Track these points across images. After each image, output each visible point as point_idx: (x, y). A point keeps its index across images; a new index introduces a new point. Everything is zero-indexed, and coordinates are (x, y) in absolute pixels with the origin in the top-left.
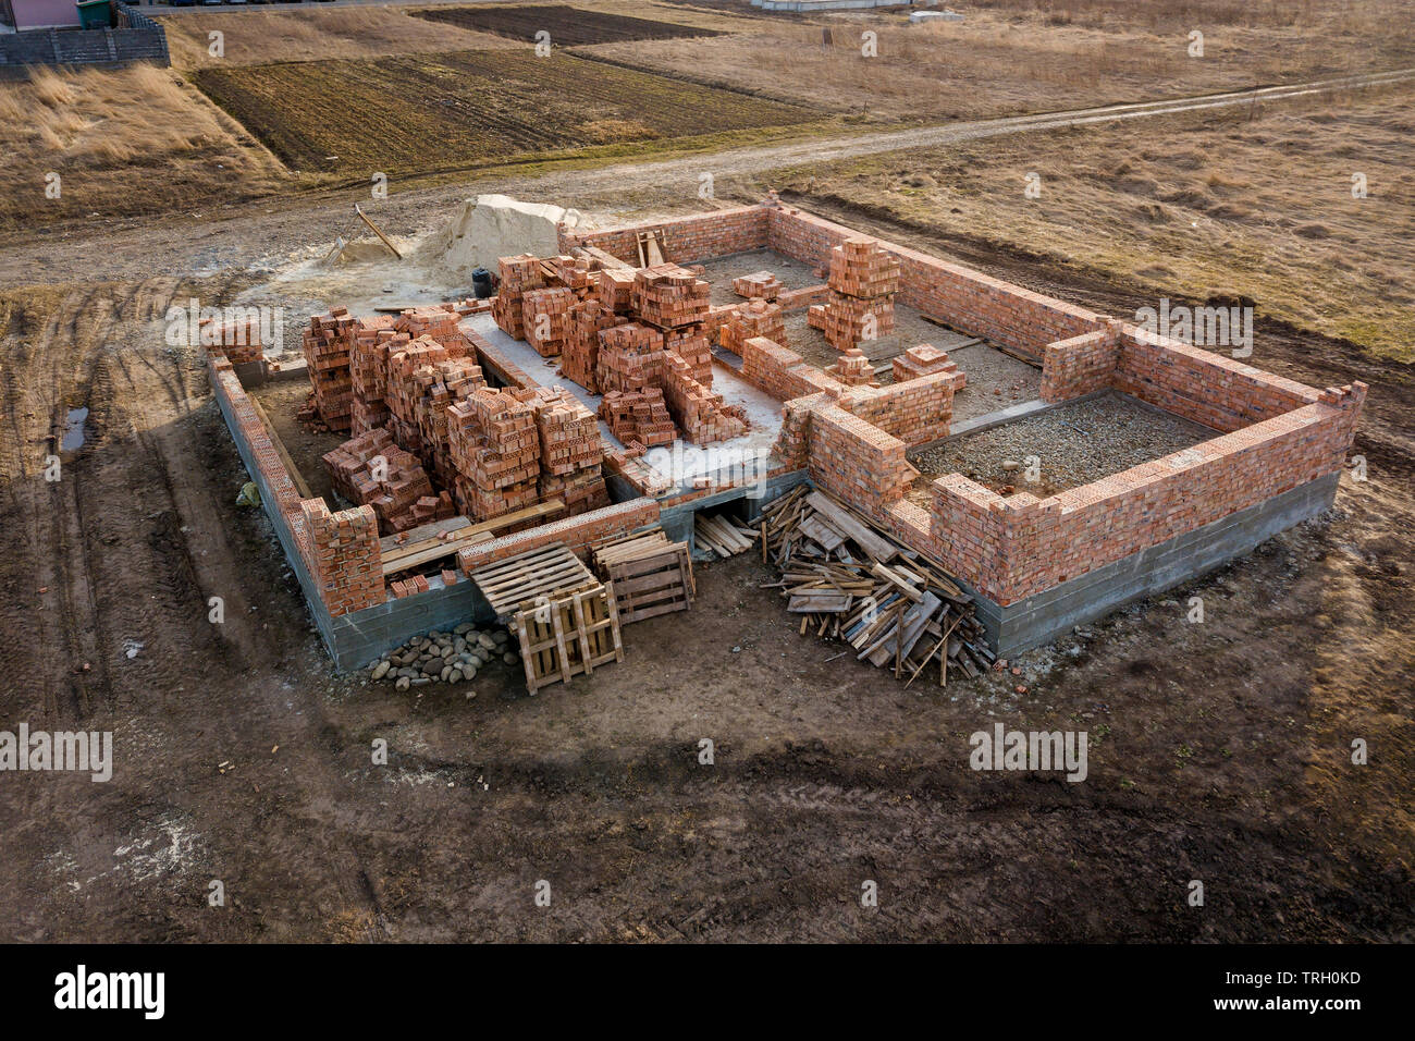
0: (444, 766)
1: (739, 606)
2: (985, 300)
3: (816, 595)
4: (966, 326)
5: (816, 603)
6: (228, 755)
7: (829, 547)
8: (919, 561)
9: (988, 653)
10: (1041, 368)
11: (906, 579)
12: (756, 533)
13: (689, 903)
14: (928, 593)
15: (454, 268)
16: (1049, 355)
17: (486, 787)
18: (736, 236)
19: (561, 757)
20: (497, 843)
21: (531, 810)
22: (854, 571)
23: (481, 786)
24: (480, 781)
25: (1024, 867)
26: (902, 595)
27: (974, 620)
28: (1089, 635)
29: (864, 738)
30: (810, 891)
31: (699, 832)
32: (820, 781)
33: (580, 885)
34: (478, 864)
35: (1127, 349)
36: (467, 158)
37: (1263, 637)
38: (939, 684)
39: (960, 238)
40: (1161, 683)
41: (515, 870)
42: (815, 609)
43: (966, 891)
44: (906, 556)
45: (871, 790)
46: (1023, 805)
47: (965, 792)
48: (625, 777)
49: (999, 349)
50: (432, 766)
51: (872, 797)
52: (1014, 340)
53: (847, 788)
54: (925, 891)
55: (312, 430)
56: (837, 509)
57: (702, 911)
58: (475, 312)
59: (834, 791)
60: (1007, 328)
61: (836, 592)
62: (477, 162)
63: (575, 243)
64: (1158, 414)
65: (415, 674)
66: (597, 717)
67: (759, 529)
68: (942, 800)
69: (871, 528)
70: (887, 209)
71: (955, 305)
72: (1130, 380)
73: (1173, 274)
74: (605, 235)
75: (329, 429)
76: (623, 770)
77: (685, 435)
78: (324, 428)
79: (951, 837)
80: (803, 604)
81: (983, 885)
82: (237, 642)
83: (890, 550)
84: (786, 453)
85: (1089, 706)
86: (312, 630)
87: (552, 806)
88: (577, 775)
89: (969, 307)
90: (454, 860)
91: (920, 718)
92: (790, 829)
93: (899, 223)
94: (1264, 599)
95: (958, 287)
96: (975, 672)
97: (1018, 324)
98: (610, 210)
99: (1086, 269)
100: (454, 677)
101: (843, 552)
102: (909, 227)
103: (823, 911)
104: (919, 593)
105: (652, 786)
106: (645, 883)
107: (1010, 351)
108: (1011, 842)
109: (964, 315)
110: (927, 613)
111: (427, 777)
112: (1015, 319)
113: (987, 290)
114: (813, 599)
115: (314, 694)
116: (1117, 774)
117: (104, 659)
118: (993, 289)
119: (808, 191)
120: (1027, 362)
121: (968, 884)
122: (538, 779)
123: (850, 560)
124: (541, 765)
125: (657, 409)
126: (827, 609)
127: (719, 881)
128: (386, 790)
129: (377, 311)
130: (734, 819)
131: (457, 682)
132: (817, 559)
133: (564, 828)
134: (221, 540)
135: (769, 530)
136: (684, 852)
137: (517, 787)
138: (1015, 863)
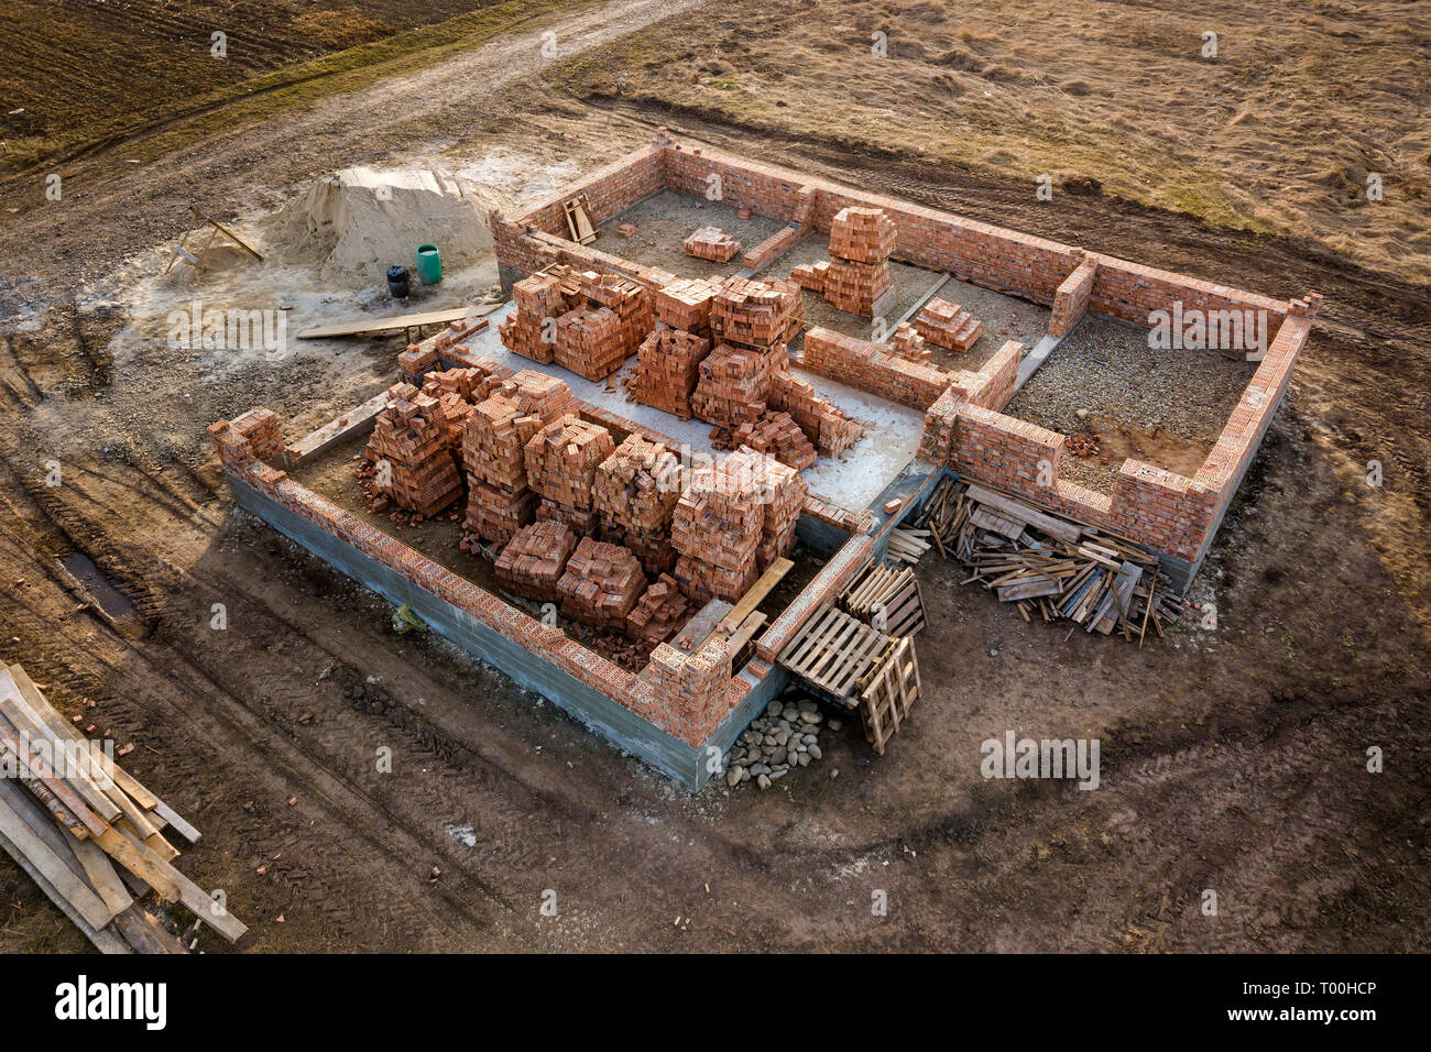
0: (870, 848)
1: (960, 608)
2: (946, 238)
3: (1021, 583)
4: (924, 260)
5: (1026, 590)
6: (672, 910)
7: (1015, 538)
8: (1101, 534)
9: (1175, 598)
10: (1049, 309)
11: (1100, 553)
12: (926, 533)
13: (1152, 896)
14: (1127, 564)
15: (351, 267)
16: (1058, 298)
17: (914, 853)
18: (641, 183)
19: (956, 805)
20: (968, 901)
21: (965, 861)
22: (1047, 554)
23: (910, 855)
24: (906, 850)
25: (1329, 776)
26: (1108, 571)
27: (1162, 575)
28: (1218, 556)
29: (1149, 703)
30: (1220, 850)
31: (1110, 832)
32: (1154, 754)
33: (1061, 911)
34: (972, 927)
35: (1104, 277)
36: (196, 91)
37: (1326, 523)
38: (1158, 636)
39: (810, 138)
40: (1295, 586)
41: (1003, 919)
42: (1027, 596)
43: (1308, 809)
44: (1087, 532)
45: (1189, 749)
46: (1291, 725)
47: (1249, 728)
48: (1013, 804)
49: (969, 282)
50: (859, 852)
51: (1194, 755)
52: (981, 271)
53: (1173, 754)
54: (1286, 820)
55: (407, 524)
56: (1003, 500)
57: (1165, 898)
58: (466, 336)
59: (1167, 760)
60: (972, 261)
61: (1042, 578)
62: (216, 96)
63: (521, 231)
64: (1136, 330)
65: (768, 770)
66: (949, 757)
67: (929, 528)
68: (1239, 739)
69: (1044, 512)
70: (718, 111)
71: (911, 242)
72: (1107, 302)
73: (1016, 158)
74: (536, 213)
75: (425, 518)
76: (1009, 799)
77: (824, 452)
78: (419, 518)
79: (1268, 768)
80: (1013, 594)
81: (1315, 800)
82: (558, 791)
83: (1076, 531)
84: (935, 455)
85: (1265, 621)
86: (624, 754)
87: (979, 851)
88: (978, 816)
89: (928, 242)
90: (951, 931)
91: (1170, 672)
92: (1165, 804)
93: (738, 126)
94: (1303, 489)
95: (914, 225)
96: (1175, 617)
97: (984, 258)
98: (429, 147)
99: (944, 163)
100: (804, 761)
101: (1028, 539)
102: (752, 130)
103: (1240, 864)
104: (1118, 565)
105: (1037, 804)
106: (1103, 891)
107: (980, 282)
108: (1308, 758)
109: (923, 250)
110: (1132, 581)
111: (861, 864)
112: (981, 253)
113: (949, 228)
114: (1022, 587)
115: (690, 820)
116: (1325, 675)
117: (444, 856)
118: (956, 227)
119: (618, 94)
120: (1002, 292)
121: (1307, 803)
122: (951, 831)
123: (1036, 545)
124: (946, 818)
125: (796, 435)
126: (1039, 594)
127: (1154, 868)
128: (839, 889)
129: (300, 339)
130: (1125, 812)
131: (809, 764)
132: (1003, 548)
133: (1007, 867)
134: (427, 682)
135: (937, 528)
136: (1109, 853)
137: (939, 845)
138: (1322, 776)
